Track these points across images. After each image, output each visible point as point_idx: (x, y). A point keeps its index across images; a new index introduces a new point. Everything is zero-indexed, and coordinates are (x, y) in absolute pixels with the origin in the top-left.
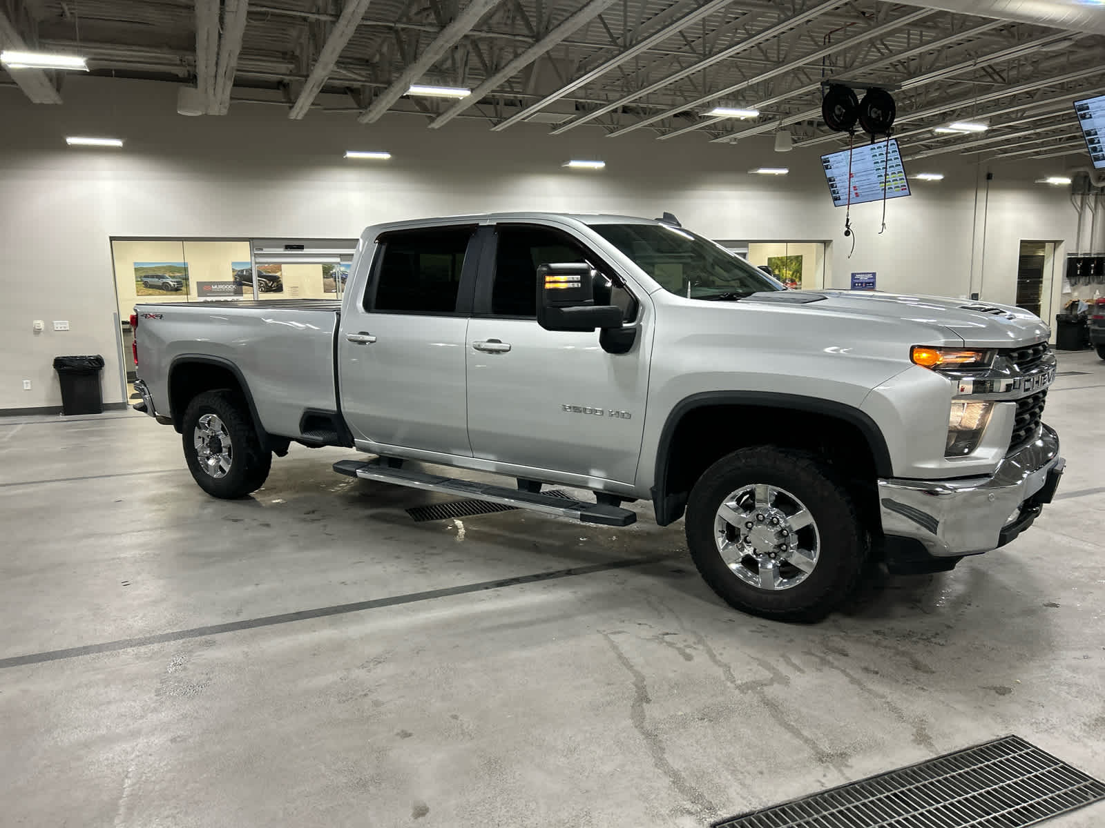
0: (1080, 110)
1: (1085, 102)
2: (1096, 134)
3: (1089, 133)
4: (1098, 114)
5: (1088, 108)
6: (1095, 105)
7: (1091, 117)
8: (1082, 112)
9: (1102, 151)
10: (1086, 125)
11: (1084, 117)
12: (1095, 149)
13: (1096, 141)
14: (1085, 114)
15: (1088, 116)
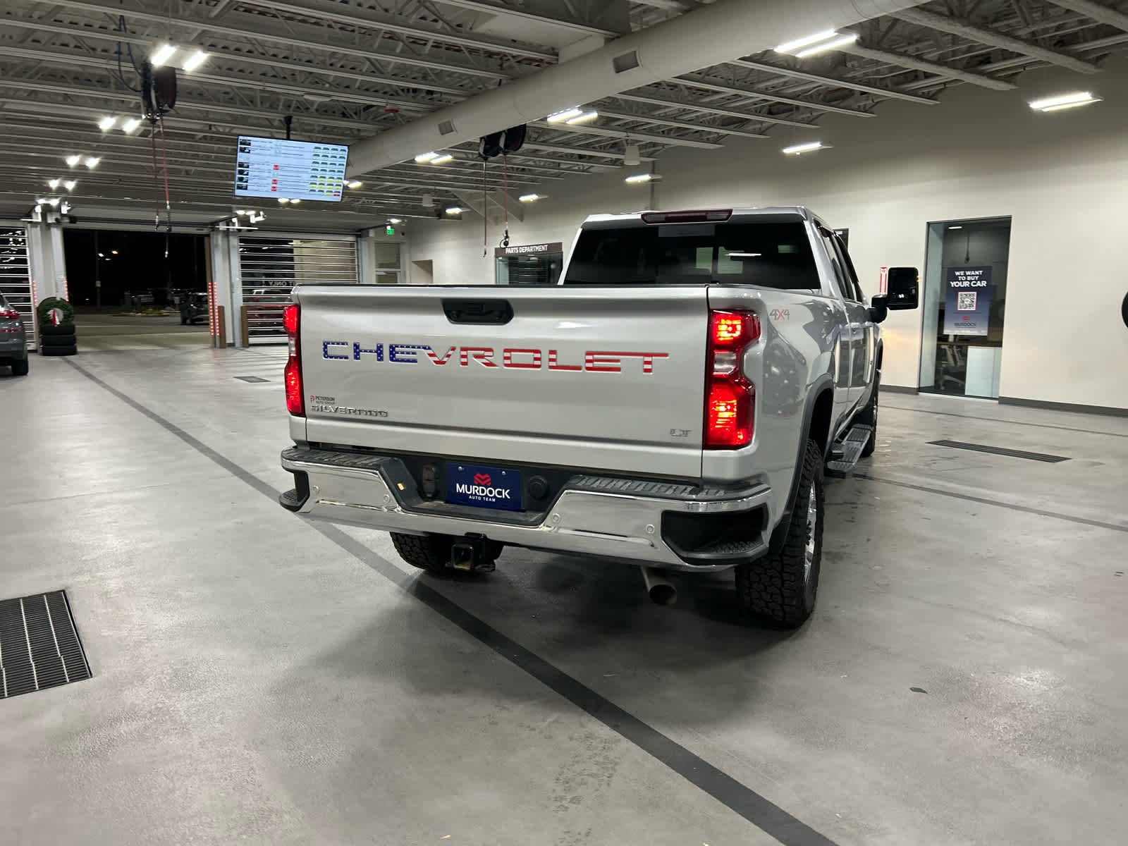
0: (241, 144)
1: (249, 138)
2: (248, 167)
3: (241, 165)
4: (256, 151)
5: (249, 144)
6: (256, 144)
7: (249, 153)
8: (243, 146)
9: (246, 182)
10: (241, 157)
11: (243, 150)
12: (241, 179)
13: (245, 173)
14: (245, 148)
15: (247, 151)
